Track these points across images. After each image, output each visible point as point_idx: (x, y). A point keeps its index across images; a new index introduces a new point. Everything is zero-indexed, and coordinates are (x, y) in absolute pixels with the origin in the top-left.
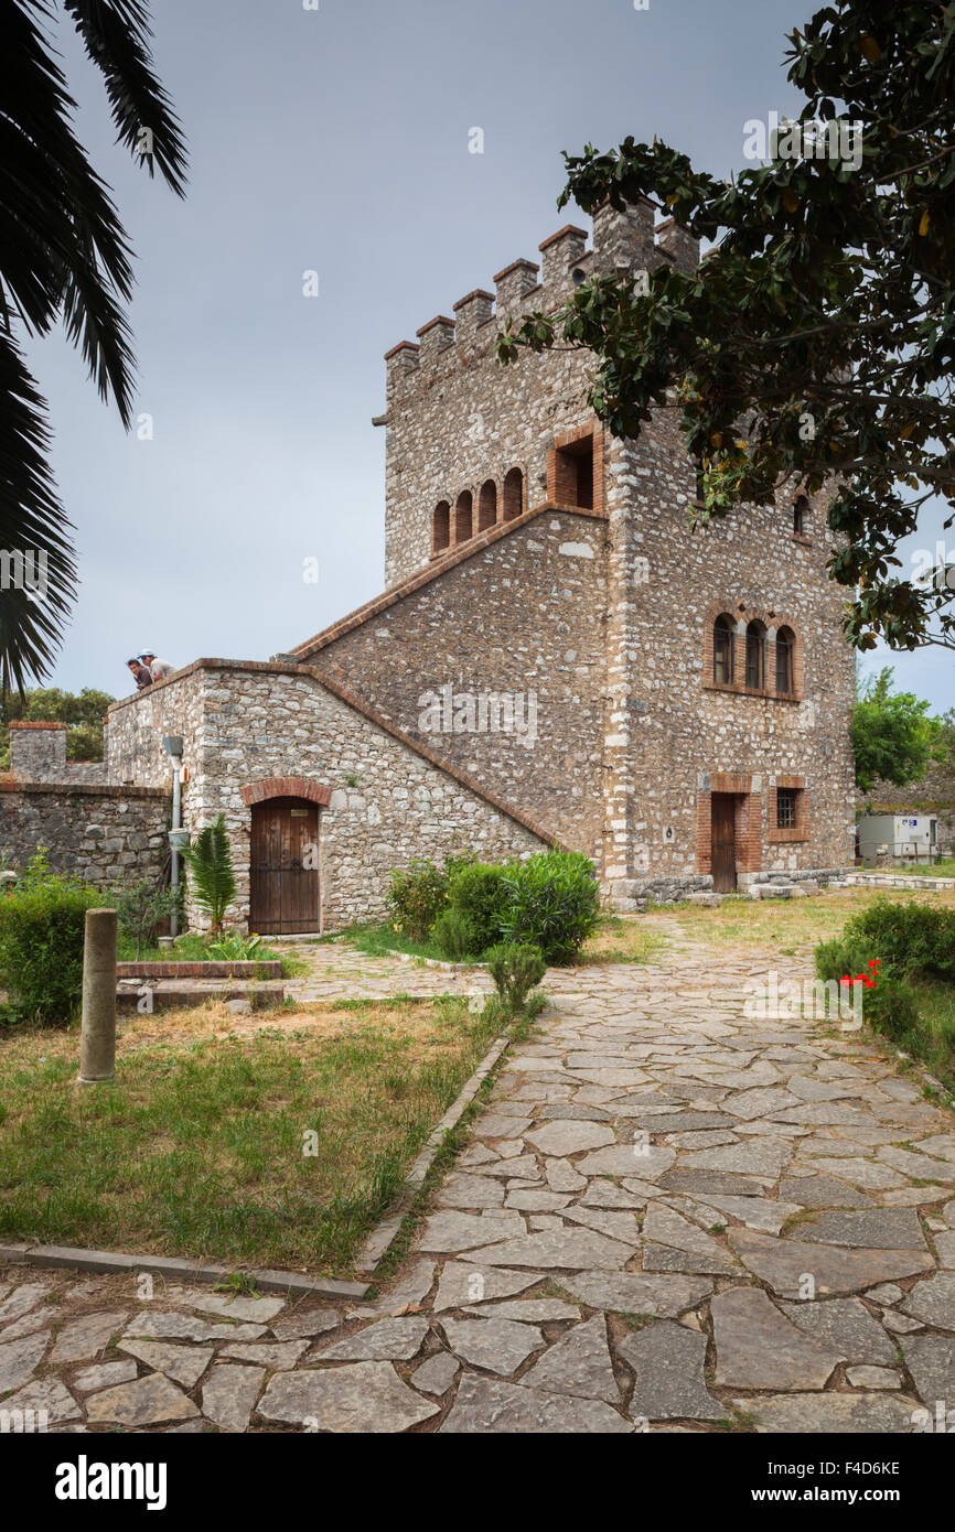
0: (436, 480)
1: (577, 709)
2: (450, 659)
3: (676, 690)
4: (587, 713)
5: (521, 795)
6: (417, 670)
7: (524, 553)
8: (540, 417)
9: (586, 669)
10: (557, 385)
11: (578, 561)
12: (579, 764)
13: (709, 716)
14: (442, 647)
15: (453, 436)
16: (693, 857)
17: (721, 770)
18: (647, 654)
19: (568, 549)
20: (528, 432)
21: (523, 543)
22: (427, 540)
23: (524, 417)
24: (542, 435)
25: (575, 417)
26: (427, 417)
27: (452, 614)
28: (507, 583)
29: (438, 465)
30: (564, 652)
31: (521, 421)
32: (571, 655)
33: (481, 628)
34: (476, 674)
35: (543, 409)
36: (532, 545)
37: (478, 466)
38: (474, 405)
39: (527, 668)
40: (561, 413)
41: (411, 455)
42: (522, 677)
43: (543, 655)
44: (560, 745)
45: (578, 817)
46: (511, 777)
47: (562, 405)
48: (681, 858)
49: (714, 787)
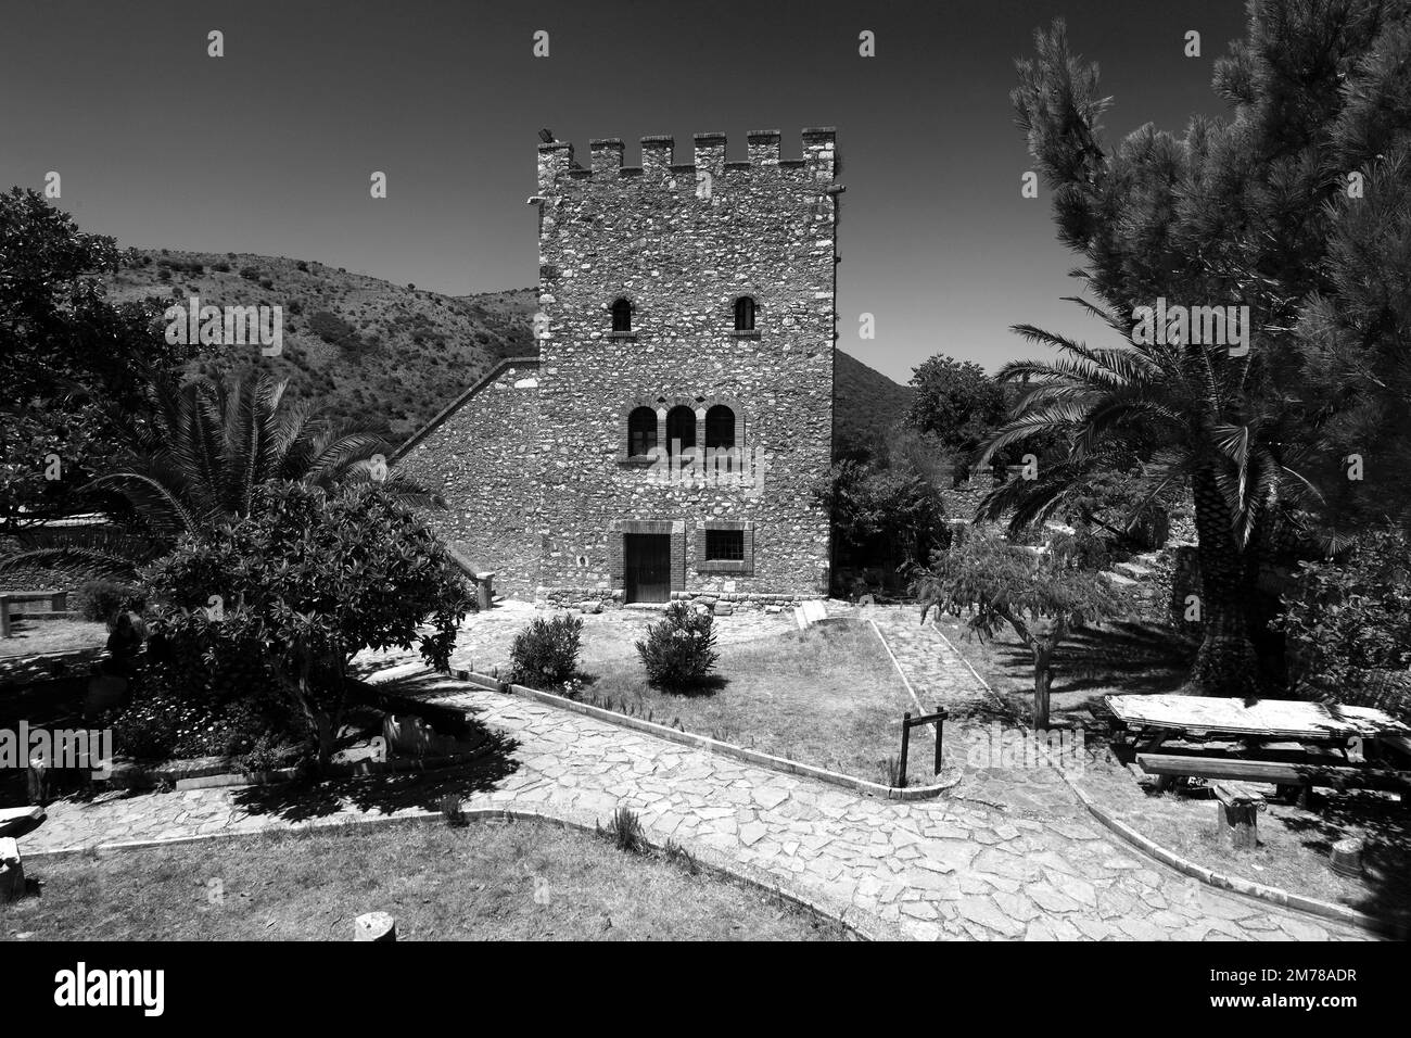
1: (528, 480)
2: (454, 457)
3: (592, 466)
4: (534, 482)
5: (495, 532)
6: (439, 464)
7: (495, 392)
9: (533, 456)
11: (528, 390)
12: (529, 514)
13: (625, 481)
14: (450, 451)
16: (608, 576)
17: (638, 518)
18: (559, 445)
19: (520, 384)
21: (493, 386)
27: (455, 432)
28: (484, 410)
30: (518, 446)
32: (522, 449)
33: (470, 438)
34: (467, 464)
36: (499, 386)
39: (497, 459)
42: (493, 464)
43: (506, 450)
44: (517, 502)
45: (530, 545)
46: (489, 521)
48: (596, 577)
49: (624, 530)
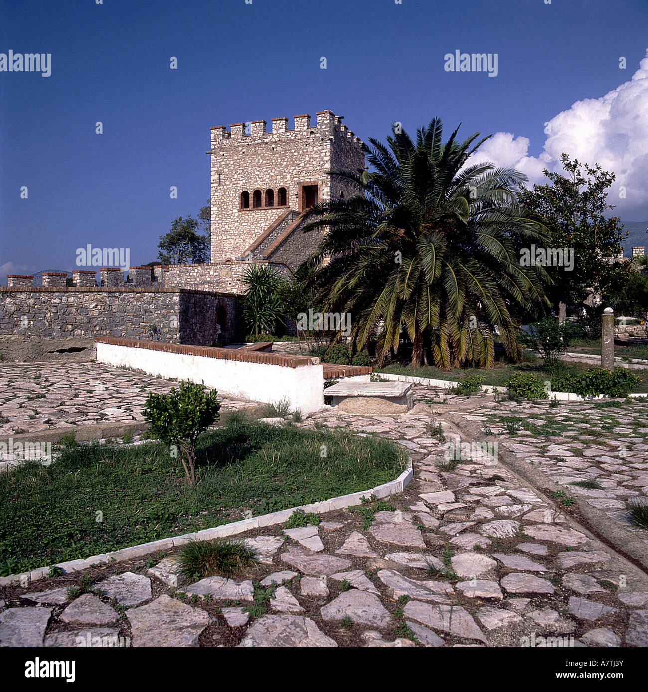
0: (241, 182)
8: (294, 174)
10: (302, 165)
15: (250, 169)
20: (288, 177)
22: (237, 203)
23: (286, 171)
24: (295, 179)
25: (310, 177)
26: (236, 158)
29: (242, 177)
31: (285, 172)
35: (295, 171)
37: (264, 182)
38: (261, 161)
40: (303, 174)
41: (227, 170)
47: (305, 172)
